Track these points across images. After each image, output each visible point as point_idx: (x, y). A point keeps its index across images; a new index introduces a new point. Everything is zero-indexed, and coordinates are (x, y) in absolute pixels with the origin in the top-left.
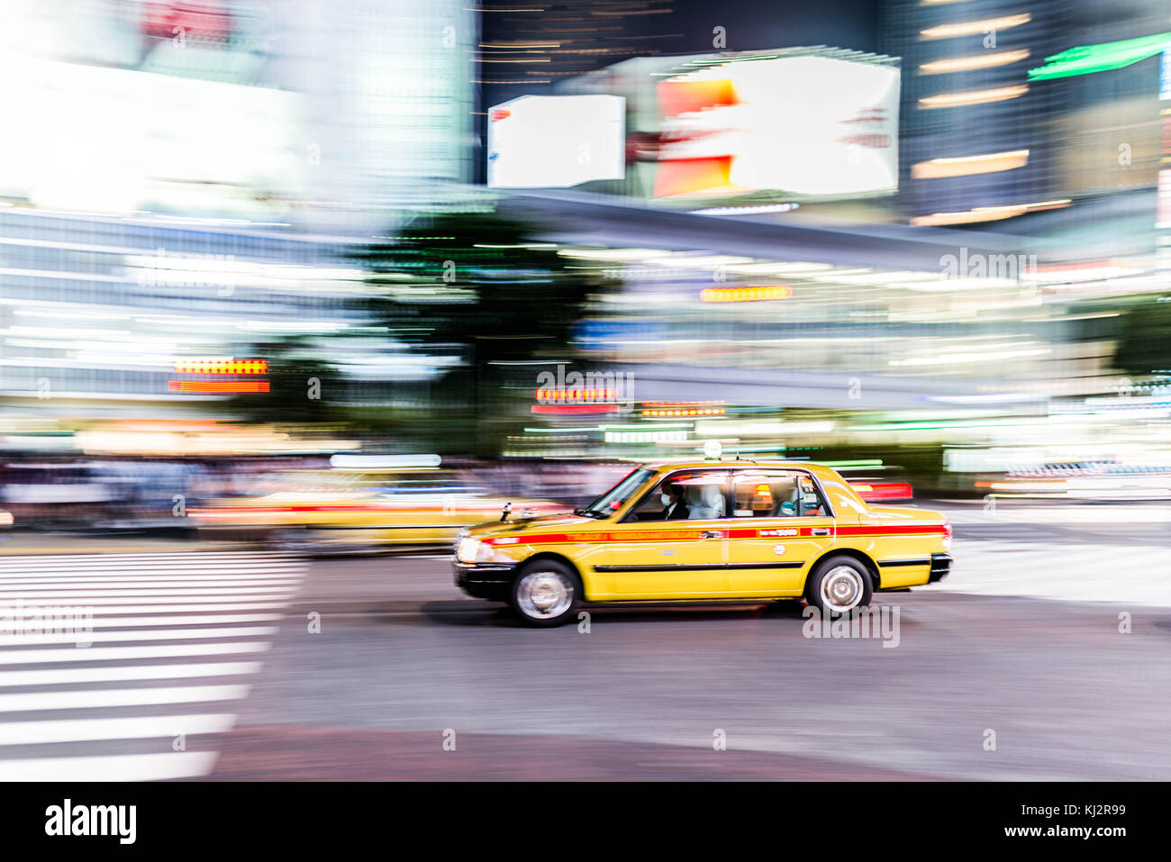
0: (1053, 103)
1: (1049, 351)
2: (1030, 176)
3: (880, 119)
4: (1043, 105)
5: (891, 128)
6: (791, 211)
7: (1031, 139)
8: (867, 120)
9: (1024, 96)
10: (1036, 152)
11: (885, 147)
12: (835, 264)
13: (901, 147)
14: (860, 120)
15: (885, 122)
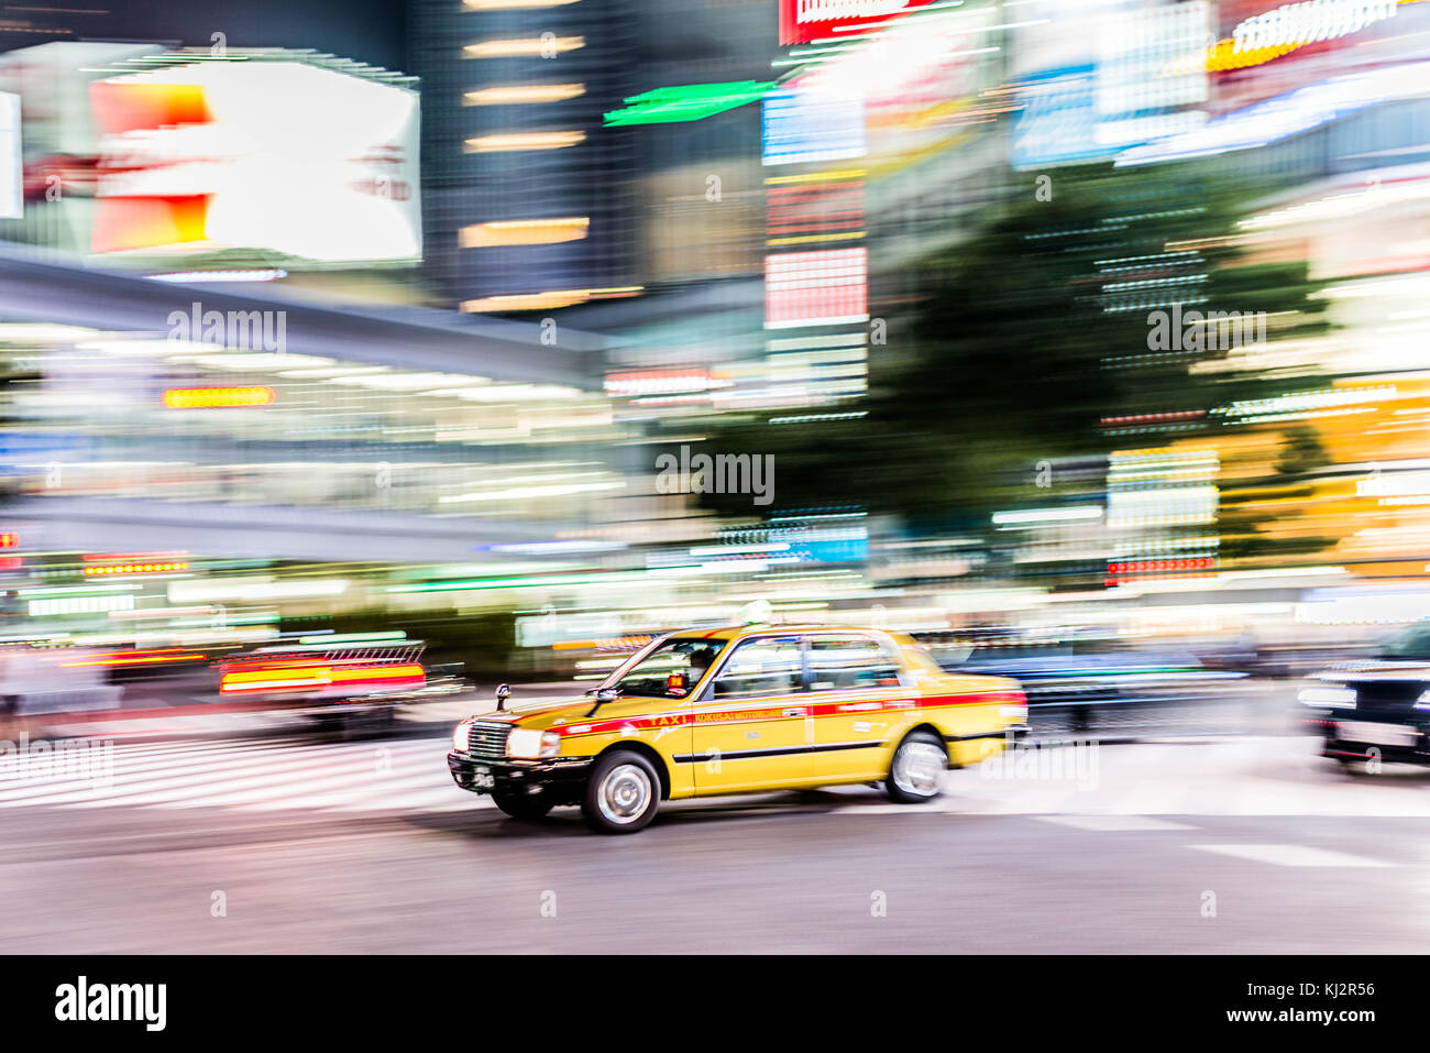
0: (615, 159)
1: (623, 485)
2: (593, 252)
3: (396, 161)
4: (604, 160)
5: (411, 172)
6: (277, 281)
7: (591, 203)
8: (377, 159)
9: (579, 145)
10: (598, 221)
11: (403, 199)
12: (339, 358)
13: (424, 202)
14: (367, 159)
15: (401, 165)
